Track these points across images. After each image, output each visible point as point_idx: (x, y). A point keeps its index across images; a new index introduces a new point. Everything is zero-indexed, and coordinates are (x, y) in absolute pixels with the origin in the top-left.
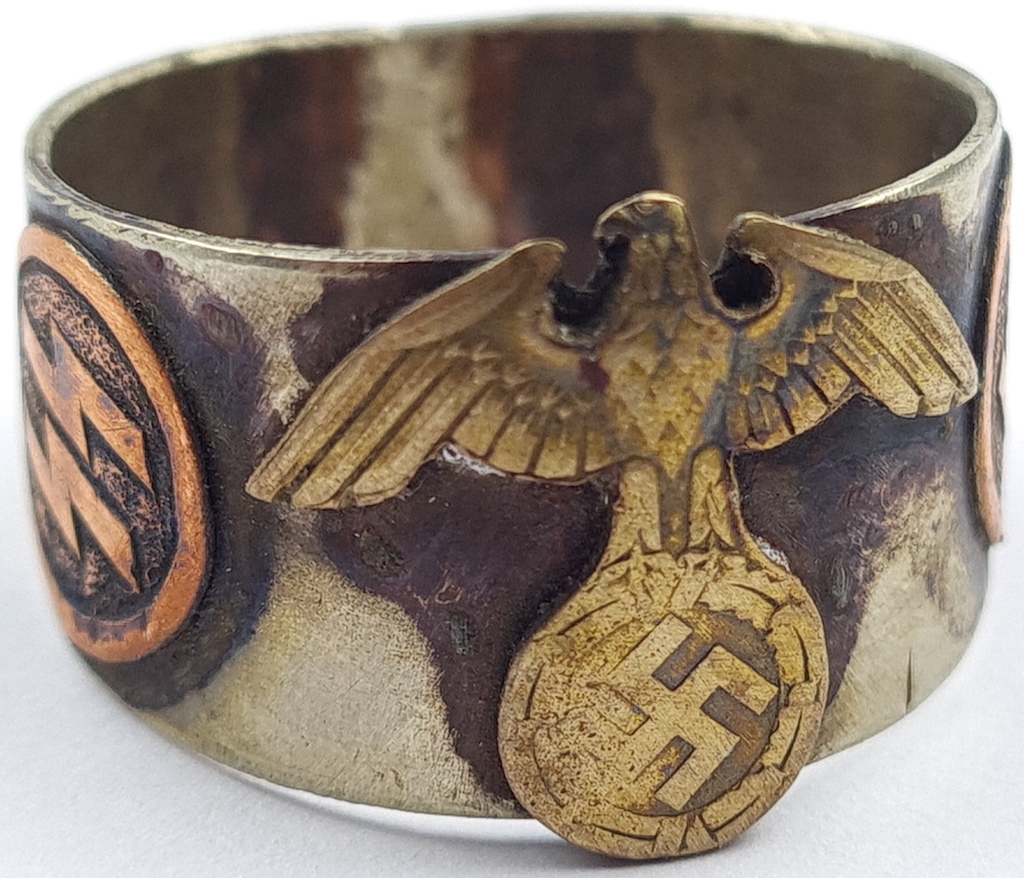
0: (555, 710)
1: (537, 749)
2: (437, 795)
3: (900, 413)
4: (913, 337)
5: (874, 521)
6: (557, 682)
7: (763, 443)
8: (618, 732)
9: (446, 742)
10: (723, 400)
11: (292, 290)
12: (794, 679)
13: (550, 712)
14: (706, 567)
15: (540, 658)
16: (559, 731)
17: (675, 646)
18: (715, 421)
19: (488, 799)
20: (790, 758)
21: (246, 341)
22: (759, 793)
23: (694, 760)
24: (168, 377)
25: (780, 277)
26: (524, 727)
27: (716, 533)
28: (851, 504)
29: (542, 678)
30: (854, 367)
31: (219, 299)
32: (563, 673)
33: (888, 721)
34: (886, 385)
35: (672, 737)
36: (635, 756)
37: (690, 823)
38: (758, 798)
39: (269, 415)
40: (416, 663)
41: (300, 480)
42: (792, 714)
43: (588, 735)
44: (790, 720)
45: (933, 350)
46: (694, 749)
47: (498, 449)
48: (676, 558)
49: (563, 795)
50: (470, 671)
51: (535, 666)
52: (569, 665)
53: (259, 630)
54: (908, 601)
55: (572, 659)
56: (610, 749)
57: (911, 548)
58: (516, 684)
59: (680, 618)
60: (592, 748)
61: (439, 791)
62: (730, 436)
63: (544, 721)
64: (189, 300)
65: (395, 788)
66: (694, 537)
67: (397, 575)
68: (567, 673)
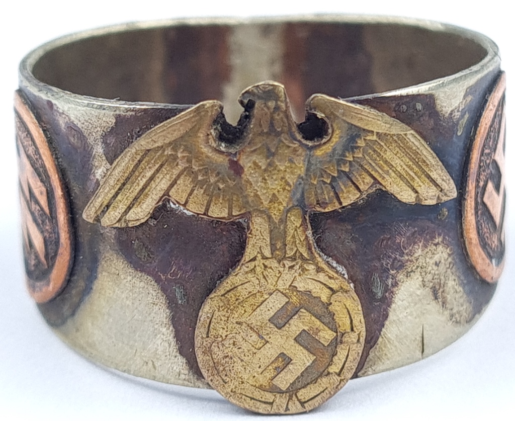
0: (220, 334)
1: (213, 353)
2: (171, 374)
3: (404, 201)
4: (411, 163)
5: (397, 256)
6: (221, 320)
7: (325, 208)
8: (252, 348)
9: (175, 348)
10: (302, 186)
11: (102, 120)
12: (345, 330)
13: (218, 335)
14: (295, 268)
15: (213, 307)
16: (223, 345)
17: (280, 307)
18: (298, 195)
19: (195, 378)
20: (343, 370)
21: (85, 144)
22: (327, 386)
23: (292, 366)
24: (54, 161)
25: (332, 126)
26: (206, 341)
27: (299, 252)
28: (382, 246)
29: (214, 317)
30: (376, 175)
31: (73, 123)
32: (224, 316)
33: (409, 361)
34: (395, 186)
35: (279, 353)
36: (261, 360)
37: (290, 398)
38: (327, 388)
39: (95, 181)
40: (161, 307)
41: (104, 212)
42: (344, 347)
43: (237, 347)
44: (343, 351)
45: (424, 172)
46: (291, 360)
47: (190, 201)
48: (279, 262)
49: (226, 377)
50: (185, 312)
51: (211, 311)
52: (227, 312)
53: (94, 288)
54: (420, 300)
55: (229, 309)
56: (248, 356)
57: (421, 273)
58: (202, 319)
59: (282, 293)
60: (239, 355)
61: (172, 372)
62: (306, 203)
63: (216, 339)
64: (63, 124)
65: (153, 369)
66: (288, 252)
67: (151, 263)
68: (226, 316)
